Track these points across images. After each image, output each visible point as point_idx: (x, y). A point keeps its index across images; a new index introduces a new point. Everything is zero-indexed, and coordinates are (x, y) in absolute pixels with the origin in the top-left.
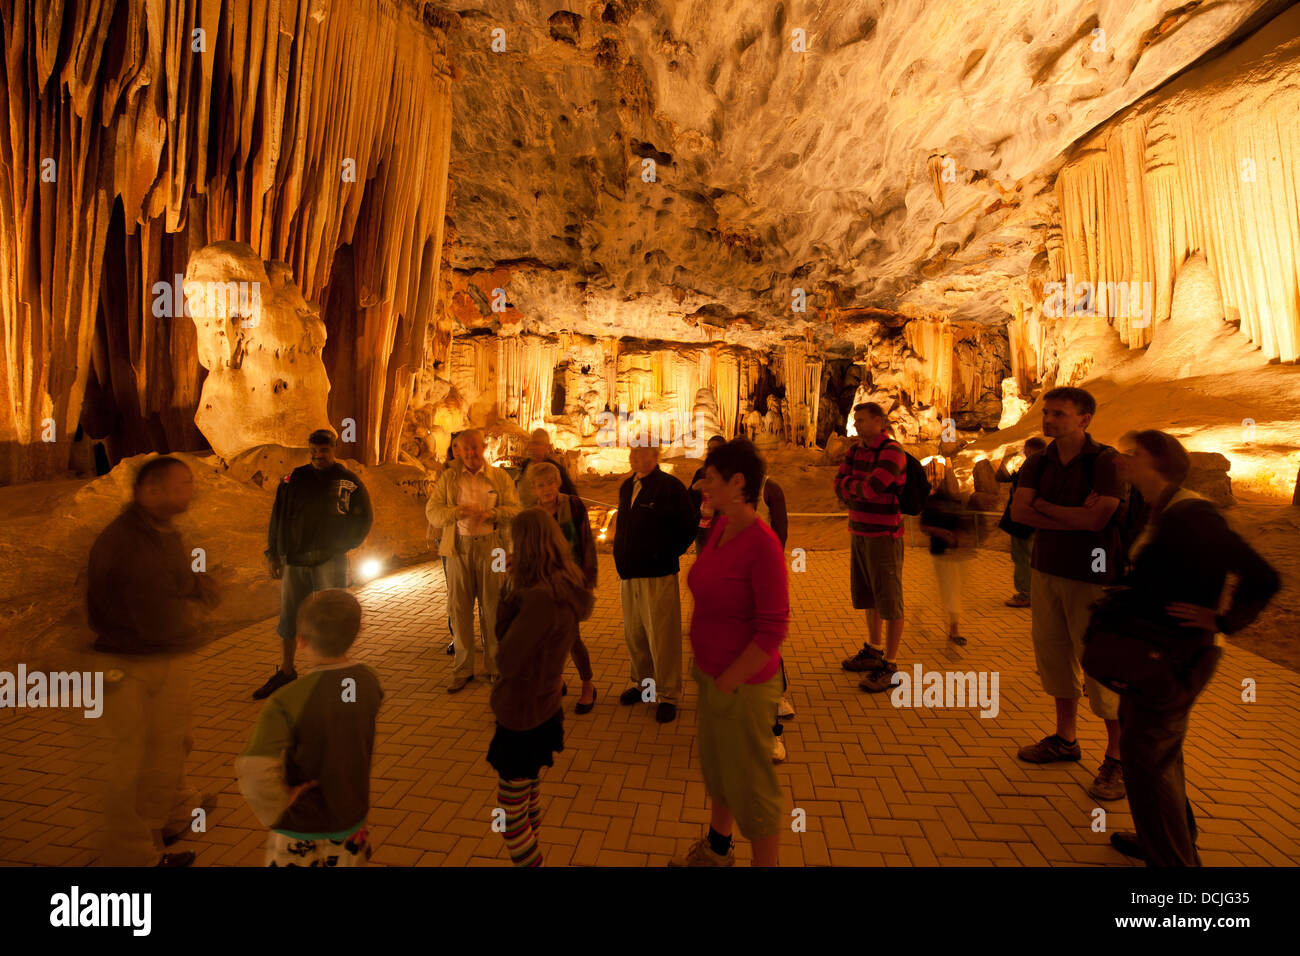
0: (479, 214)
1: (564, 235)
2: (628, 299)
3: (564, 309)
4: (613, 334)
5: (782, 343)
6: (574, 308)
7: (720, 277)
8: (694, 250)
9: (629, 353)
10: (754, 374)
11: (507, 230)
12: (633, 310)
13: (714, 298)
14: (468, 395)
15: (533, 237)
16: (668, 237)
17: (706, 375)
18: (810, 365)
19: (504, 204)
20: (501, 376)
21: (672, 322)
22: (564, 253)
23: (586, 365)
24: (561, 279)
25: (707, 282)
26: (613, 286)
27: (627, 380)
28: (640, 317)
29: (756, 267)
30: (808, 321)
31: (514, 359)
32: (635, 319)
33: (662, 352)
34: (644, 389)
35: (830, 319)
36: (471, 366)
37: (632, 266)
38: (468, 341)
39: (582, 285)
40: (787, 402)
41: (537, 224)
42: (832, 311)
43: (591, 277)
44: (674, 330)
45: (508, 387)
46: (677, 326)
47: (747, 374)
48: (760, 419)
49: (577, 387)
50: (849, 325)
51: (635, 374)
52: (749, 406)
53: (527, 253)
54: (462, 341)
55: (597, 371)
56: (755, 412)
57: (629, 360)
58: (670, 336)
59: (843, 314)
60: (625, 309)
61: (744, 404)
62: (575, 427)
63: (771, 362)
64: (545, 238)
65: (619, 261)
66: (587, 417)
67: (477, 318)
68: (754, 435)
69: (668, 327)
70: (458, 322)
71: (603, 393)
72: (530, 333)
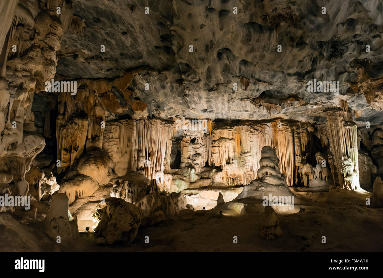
0: (102, 32)
1: (161, 44)
2: (211, 90)
3: (172, 100)
4: (208, 117)
5: (323, 115)
6: (179, 99)
7: (273, 64)
8: (251, 42)
9: (218, 129)
10: (304, 138)
11: (123, 43)
12: (217, 98)
13: (271, 84)
14: (114, 156)
15: (142, 48)
16: (231, 34)
17: (270, 140)
18: (348, 127)
19: (114, 21)
20: (134, 144)
21: (244, 105)
22: (164, 58)
23: (193, 137)
24: (166, 78)
25: (264, 71)
26: (200, 80)
27: (217, 145)
28: (223, 103)
29: (299, 50)
30: (344, 95)
31: (143, 133)
32: (220, 105)
33: (240, 127)
34: (229, 151)
35: (362, 91)
36: (117, 138)
37: (208, 62)
38: (115, 123)
39: (180, 81)
40: (333, 156)
41: (142, 37)
42: (364, 84)
43: (185, 75)
44: (246, 111)
45: (138, 151)
46: (248, 108)
47: (299, 138)
48: (312, 170)
49: (188, 151)
50: (380, 93)
51: (222, 142)
52: (303, 160)
53: (140, 61)
54: (112, 123)
55: (200, 141)
56: (308, 164)
57: (218, 133)
58: (245, 116)
59: (374, 83)
60: (212, 98)
61: (298, 159)
62: (185, 177)
63: (316, 130)
64: (151, 49)
65: (199, 58)
66: (193, 170)
67: (118, 108)
68: (308, 180)
69: (242, 109)
70: (109, 111)
71: (204, 154)
72: (153, 117)
